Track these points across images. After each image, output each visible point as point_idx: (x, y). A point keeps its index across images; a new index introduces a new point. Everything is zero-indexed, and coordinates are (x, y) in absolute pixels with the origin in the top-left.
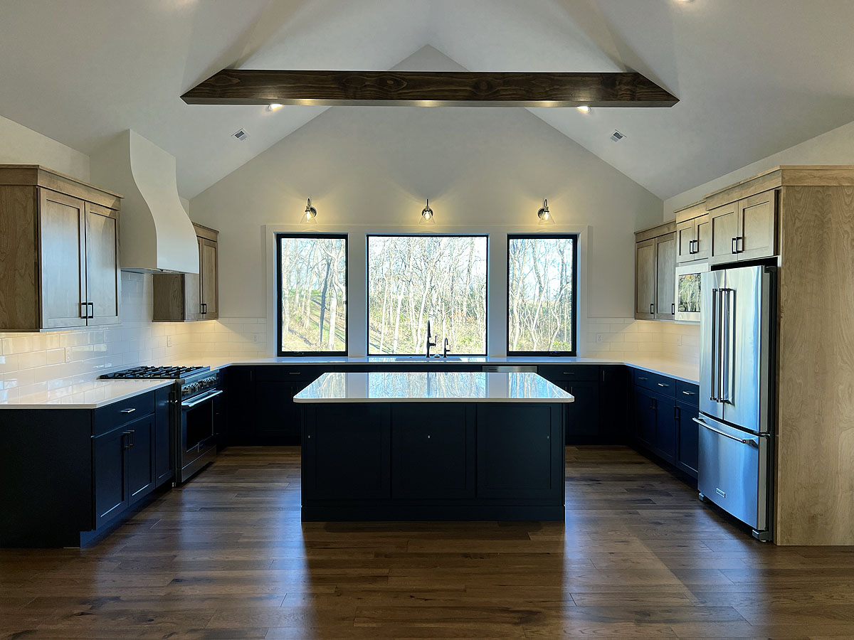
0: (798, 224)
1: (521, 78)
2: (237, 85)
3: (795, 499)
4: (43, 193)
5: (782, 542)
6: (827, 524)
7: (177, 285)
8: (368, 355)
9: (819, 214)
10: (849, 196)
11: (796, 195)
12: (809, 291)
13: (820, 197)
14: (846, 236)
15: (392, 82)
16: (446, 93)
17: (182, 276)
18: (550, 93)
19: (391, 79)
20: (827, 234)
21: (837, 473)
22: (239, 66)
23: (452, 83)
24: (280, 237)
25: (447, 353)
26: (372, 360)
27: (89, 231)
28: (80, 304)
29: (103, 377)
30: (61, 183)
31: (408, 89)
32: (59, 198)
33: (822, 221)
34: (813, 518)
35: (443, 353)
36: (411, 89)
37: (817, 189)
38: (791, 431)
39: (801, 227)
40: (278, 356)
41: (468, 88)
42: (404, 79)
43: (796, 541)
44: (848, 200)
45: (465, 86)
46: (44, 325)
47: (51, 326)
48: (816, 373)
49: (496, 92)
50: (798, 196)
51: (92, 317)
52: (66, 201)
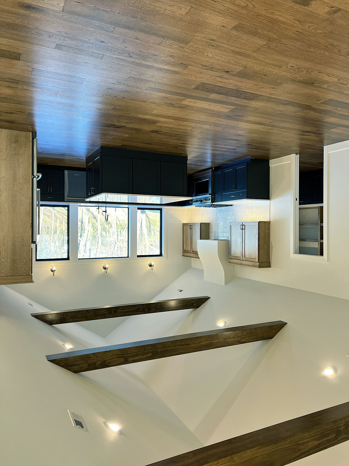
0: (24, 261)
1: (99, 317)
2: (194, 303)
3: (24, 150)
4: (257, 260)
5: (30, 134)
6: (10, 139)
7: (202, 235)
8: (128, 208)
9: (16, 265)
10: (2, 273)
11: (25, 272)
12: (20, 234)
13: (15, 272)
14: (3, 257)
15: (145, 310)
16: (127, 308)
17: (201, 239)
18: (87, 313)
19: (146, 311)
20: (11, 257)
21: (6, 160)
22: (192, 310)
23: (125, 312)
24: (161, 255)
25: (98, 208)
26: (127, 206)
27: (241, 251)
28: (245, 229)
29: (232, 205)
30: (251, 264)
31: (140, 308)
32: (252, 260)
33: (14, 262)
34: (16, 142)
35: (99, 207)
36: (139, 308)
37: (16, 275)
38: (26, 178)
39: (23, 259)
40: (162, 209)
41: (118, 311)
42: (141, 312)
43: (23, 133)
44: (3, 271)
45: (120, 312)
46: (257, 223)
47: (255, 223)
48: (16, 201)
49: (108, 311)
50: (24, 272)
51: (241, 225)
52: (249, 260)
